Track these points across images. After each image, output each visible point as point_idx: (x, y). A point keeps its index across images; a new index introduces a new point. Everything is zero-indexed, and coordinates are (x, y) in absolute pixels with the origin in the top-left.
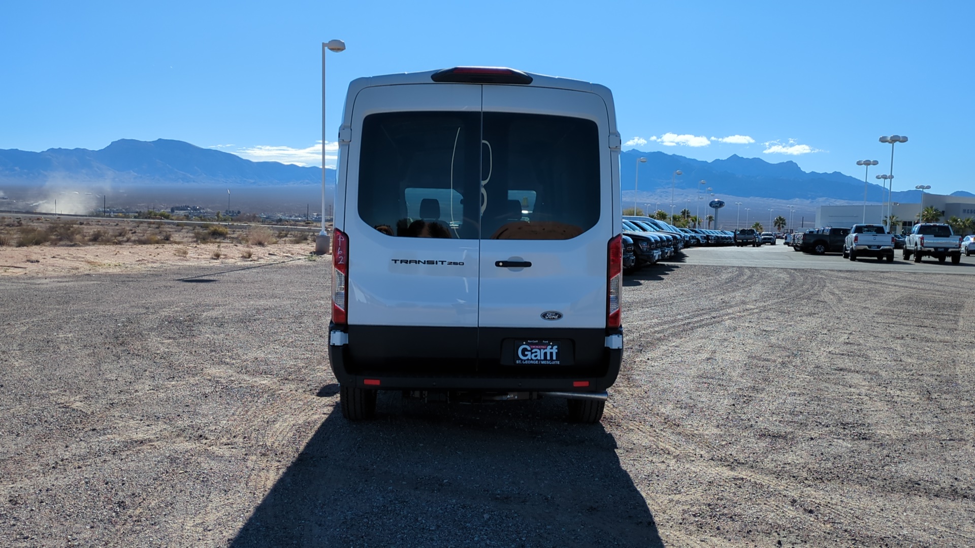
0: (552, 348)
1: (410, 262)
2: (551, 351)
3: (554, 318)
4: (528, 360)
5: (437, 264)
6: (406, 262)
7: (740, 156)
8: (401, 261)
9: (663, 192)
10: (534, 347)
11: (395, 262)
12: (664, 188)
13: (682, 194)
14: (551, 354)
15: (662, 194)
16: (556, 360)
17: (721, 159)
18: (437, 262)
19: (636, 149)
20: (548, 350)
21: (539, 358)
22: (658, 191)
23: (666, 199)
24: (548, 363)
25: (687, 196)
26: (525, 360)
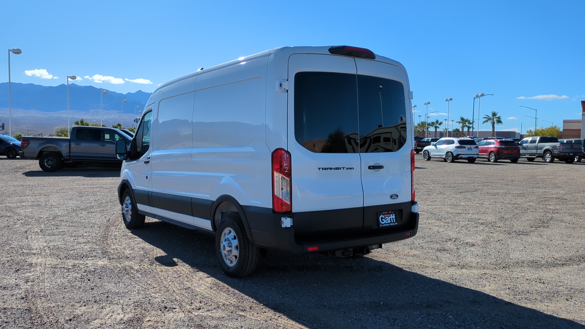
0: (392, 216)
1: (327, 169)
2: (393, 217)
3: (395, 198)
4: (384, 224)
5: (341, 169)
6: (325, 169)
7: (143, 91)
8: (322, 168)
9: (95, 112)
10: (385, 216)
11: (319, 170)
12: (96, 109)
13: (108, 114)
14: (393, 218)
15: (94, 113)
16: (396, 222)
17: (131, 92)
18: (341, 168)
19: (74, 83)
20: (391, 217)
21: (389, 222)
22: (91, 111)
23: (97, 117)
24: (393, 224)
25: (111, 115)
26: (383, 224)
